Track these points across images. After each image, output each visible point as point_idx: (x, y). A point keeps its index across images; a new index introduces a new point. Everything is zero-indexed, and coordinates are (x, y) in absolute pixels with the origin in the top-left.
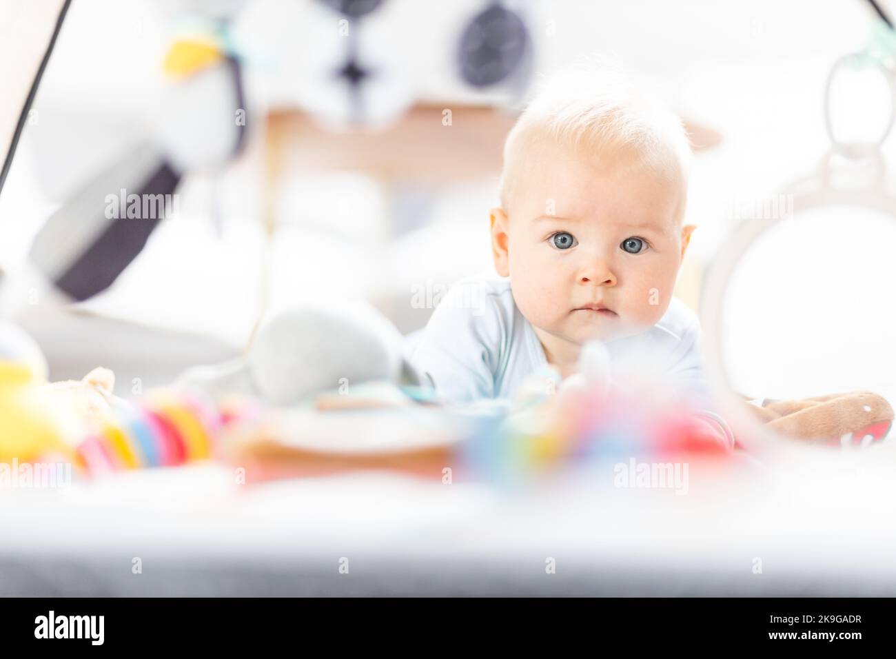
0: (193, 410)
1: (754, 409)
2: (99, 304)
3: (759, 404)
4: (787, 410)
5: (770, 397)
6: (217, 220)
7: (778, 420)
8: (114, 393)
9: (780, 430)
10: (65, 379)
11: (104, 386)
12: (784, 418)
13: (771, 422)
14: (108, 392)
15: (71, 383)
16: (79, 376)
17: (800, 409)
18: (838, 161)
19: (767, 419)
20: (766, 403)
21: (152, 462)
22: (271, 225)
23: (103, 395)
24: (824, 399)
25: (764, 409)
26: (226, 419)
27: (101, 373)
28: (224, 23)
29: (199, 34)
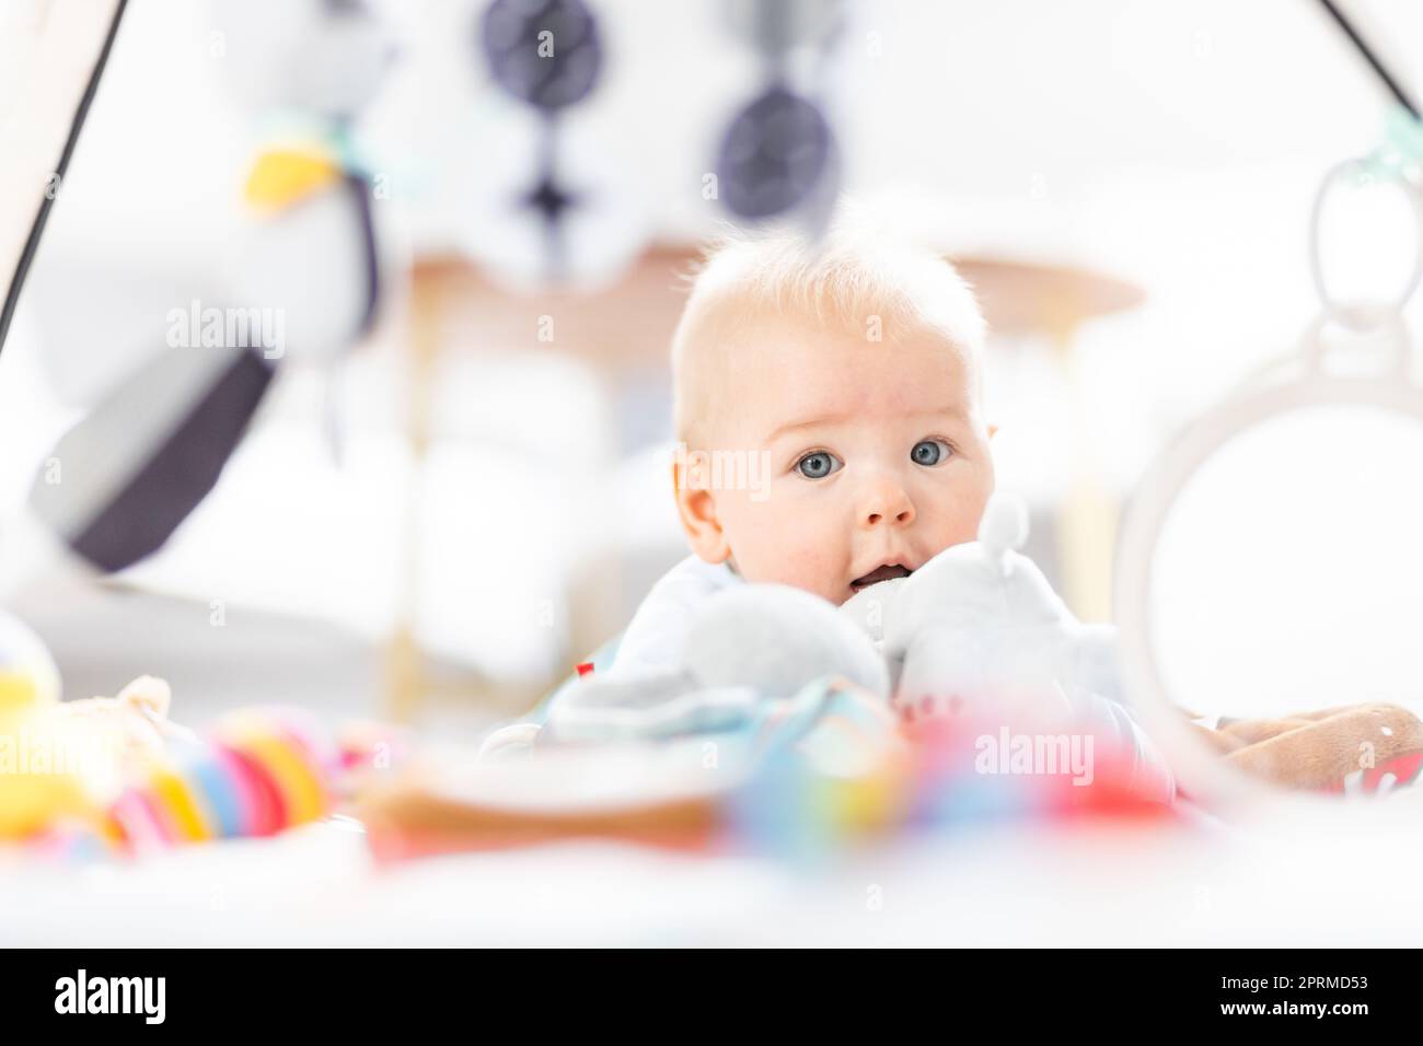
0: (297, 744)
1: (1203, 732)
2: (145, 575)
3: (1212, 726)
4: (1257, 735)
5: (1230, 713)
6: (334, 438)
7: (1243, 750)
8: (170, 717)
9: (1247, 767)
10: (90, 696)
11: (154, 706)
12: (1251, 747)
13: (1231, 756)
14: (160, 717)
15: (100, 702)
16: (112, 693)
17: (1278, 733)
18: (1334, 332)
19: (1224, 749)
20: (1222, 724)
21: (230, 832)
22: (420, 440)
23: (152, 721)
24: (1317, 717)
25: (1222, 733)
26: (351, 758)
27: (149, 687)
28: (341, 123)
29: (301, 140)
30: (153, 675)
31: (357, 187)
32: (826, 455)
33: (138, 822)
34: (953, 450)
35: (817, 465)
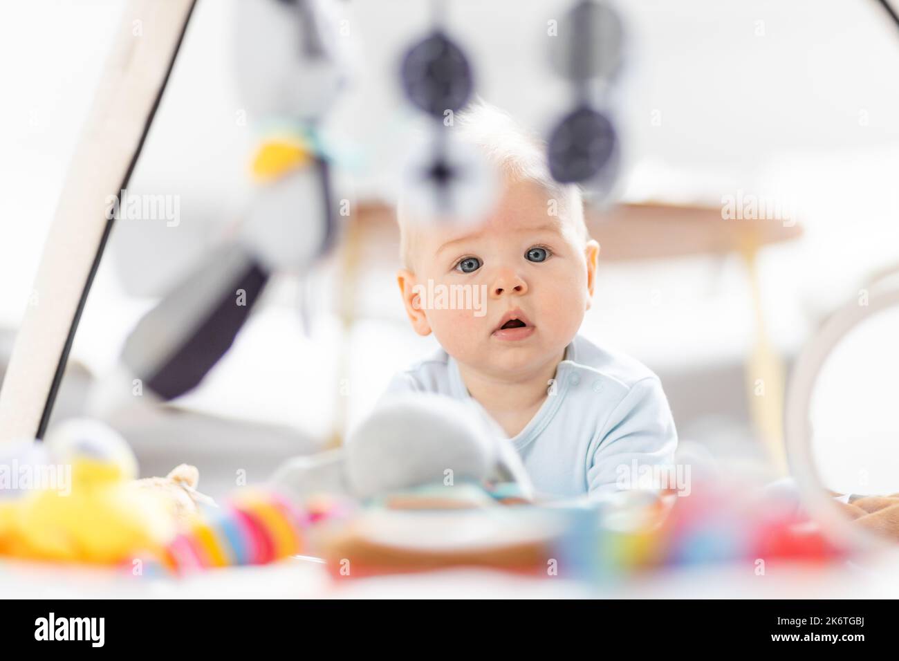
0: (281, 508)
1: (841, 505)
2: (189, 402)
3: (847, 501)
4: (874, 507)
7: (866, 517)
8: (198, 489)
9: (868, 527)
10: (150, 477)
11: (189, 482)
12: (871, 514)
13: (859, 519)
14: (192, 489)
15: (156, 480)
16: (163, 474)
17: (888, 506)
19: (854, 516)
20: (852, 499)
21: (241, 562)
23: (186, 490)
25: (852, 505)
26: (315, 517)
27: (186, 470)
28: (311, 125)
29: (286, 137)
30: (189, 463)
31: (321, 166)
32: (476, 260)
33: (185, 556)
34: (552, 254)
35: (470, 265)
